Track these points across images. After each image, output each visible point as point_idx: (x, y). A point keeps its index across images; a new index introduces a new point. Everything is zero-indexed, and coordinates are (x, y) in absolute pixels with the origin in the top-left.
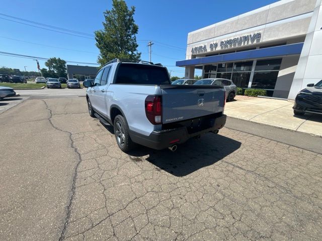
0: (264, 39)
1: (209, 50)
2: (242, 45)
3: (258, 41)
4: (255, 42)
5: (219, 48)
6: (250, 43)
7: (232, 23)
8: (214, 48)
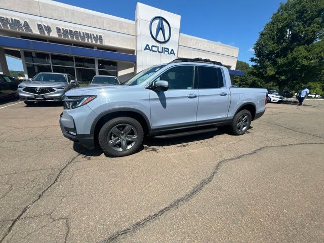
0: (107, 43)
1: (36, 32)
2: (86, 41)
3: (101, 42)
4: (98, 43)
5: (54, 34)
6: (94, 42)
7: (67, 10)
8: (46, 32)
